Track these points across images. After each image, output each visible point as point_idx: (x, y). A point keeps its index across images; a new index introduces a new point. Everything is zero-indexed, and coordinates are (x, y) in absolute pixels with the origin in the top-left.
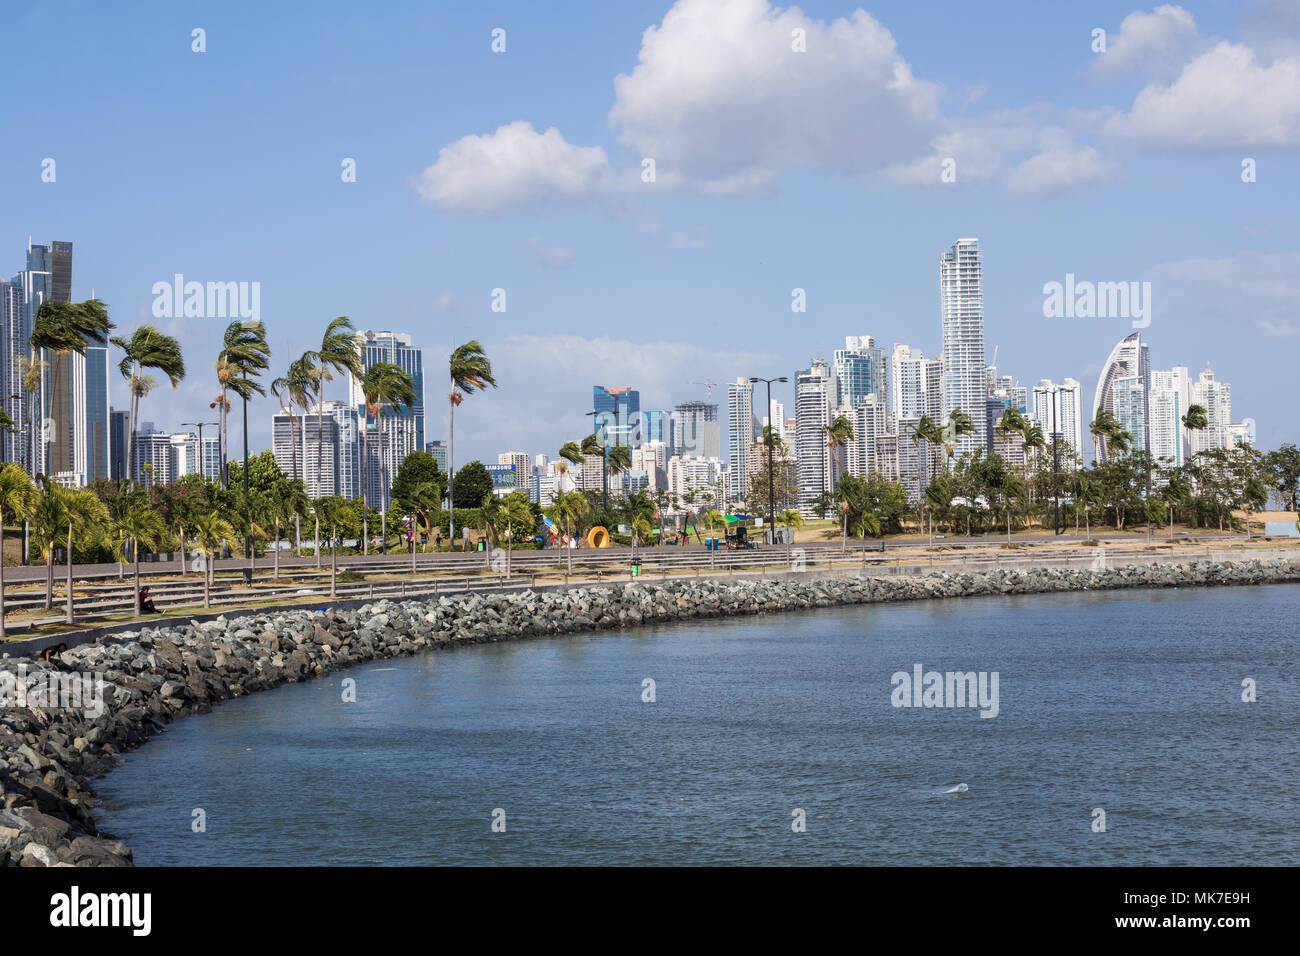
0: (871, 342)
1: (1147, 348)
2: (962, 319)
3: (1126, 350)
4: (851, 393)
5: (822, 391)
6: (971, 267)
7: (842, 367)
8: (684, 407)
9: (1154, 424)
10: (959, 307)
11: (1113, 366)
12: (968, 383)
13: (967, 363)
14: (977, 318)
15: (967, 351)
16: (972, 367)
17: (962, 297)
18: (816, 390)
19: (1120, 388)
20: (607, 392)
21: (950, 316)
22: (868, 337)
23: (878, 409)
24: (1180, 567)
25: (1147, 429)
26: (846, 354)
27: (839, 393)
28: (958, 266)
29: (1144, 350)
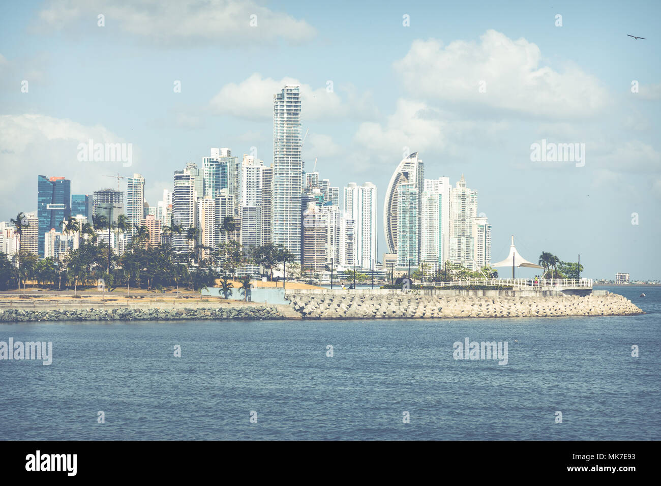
0: (229, 152)
1: (422, 164)
2: (287, 139)
3: (408, 164)
4: (213, 187)
5: (190, 185)
6: (294, 104)
7: (208, 169)
8: (100, 192)
9: (424, 215)
10: (285, 131)
11: (399, 175)
12: (289, 184)
13: (289, 170)
14: (297, 140)
15: (289, 162)
16: (292, 173)
17: (287, 124)
18: (187, 184)
19: (402, 190)
20: (47, 180)
21: (279, 138)
22: (227, 149)
23: (229, 199)
24: (106, 311)
25: (420, 219)
26: (211, 161)
27: (204, 187)
28: (285, 104)
29: (421, 164)
